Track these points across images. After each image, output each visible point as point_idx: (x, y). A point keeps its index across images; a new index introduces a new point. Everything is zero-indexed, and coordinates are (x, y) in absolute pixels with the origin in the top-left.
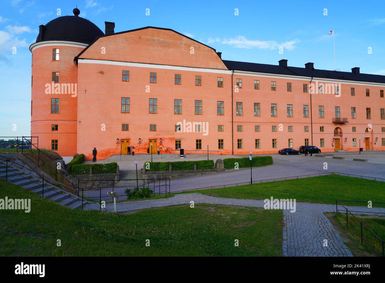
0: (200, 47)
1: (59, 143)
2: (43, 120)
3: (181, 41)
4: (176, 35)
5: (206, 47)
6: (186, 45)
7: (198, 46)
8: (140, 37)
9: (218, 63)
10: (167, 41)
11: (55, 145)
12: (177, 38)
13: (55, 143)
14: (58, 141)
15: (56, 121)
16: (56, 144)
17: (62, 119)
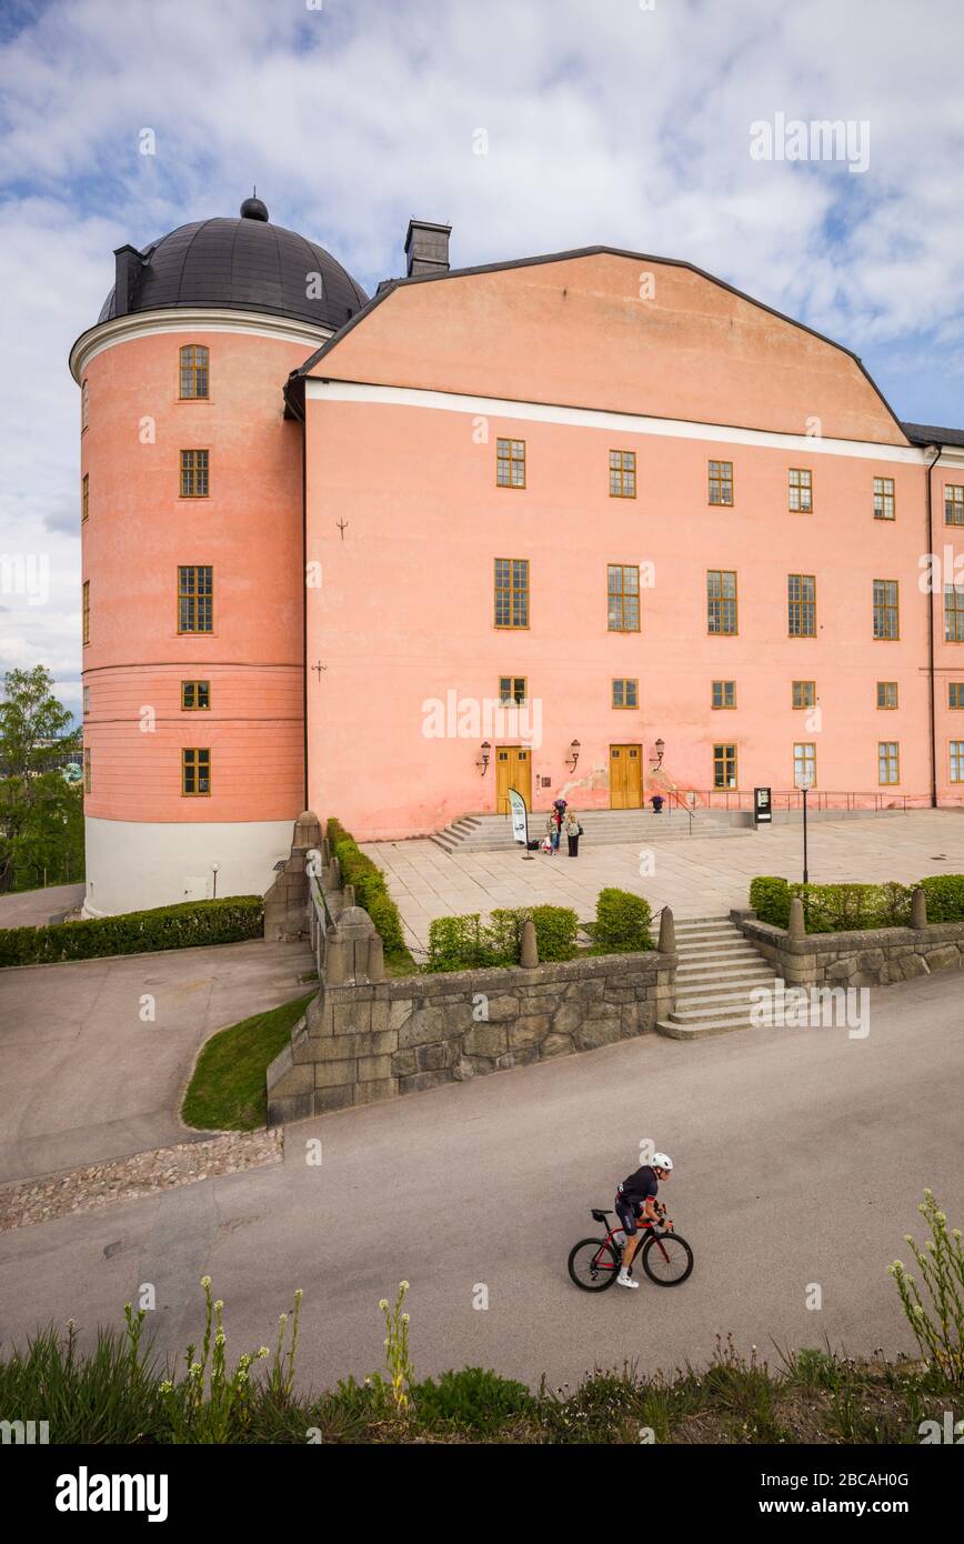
0: (804, 343)
1: (214, 762)
2: (140, 661)
3: (727, 317)
4: (710, 289)
5: (825, 344)
6: (748, 333)
7: (795, 339)
8: (565, 293)
9: (872, 418)
10: (673, 314)
11: (197, 771)
12: (711, 300)
13: (196, 764)
14: (212, 754)
15: (200, 667)
16: (200, 768)
17: (225, 658)
